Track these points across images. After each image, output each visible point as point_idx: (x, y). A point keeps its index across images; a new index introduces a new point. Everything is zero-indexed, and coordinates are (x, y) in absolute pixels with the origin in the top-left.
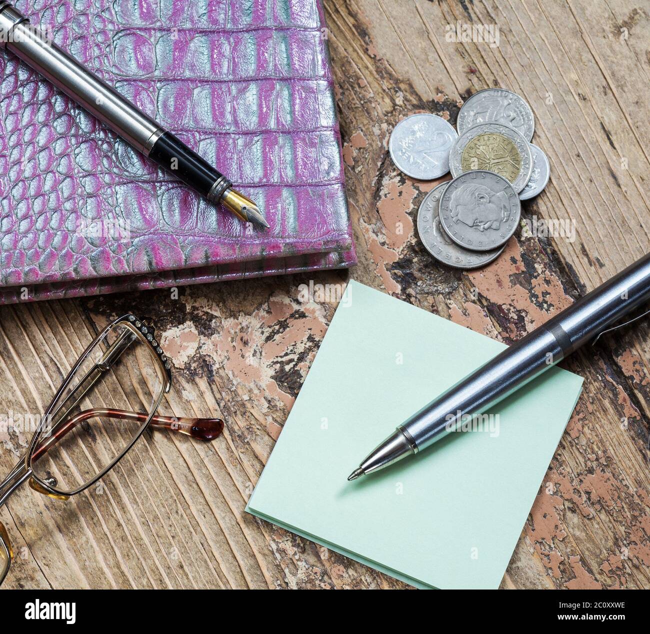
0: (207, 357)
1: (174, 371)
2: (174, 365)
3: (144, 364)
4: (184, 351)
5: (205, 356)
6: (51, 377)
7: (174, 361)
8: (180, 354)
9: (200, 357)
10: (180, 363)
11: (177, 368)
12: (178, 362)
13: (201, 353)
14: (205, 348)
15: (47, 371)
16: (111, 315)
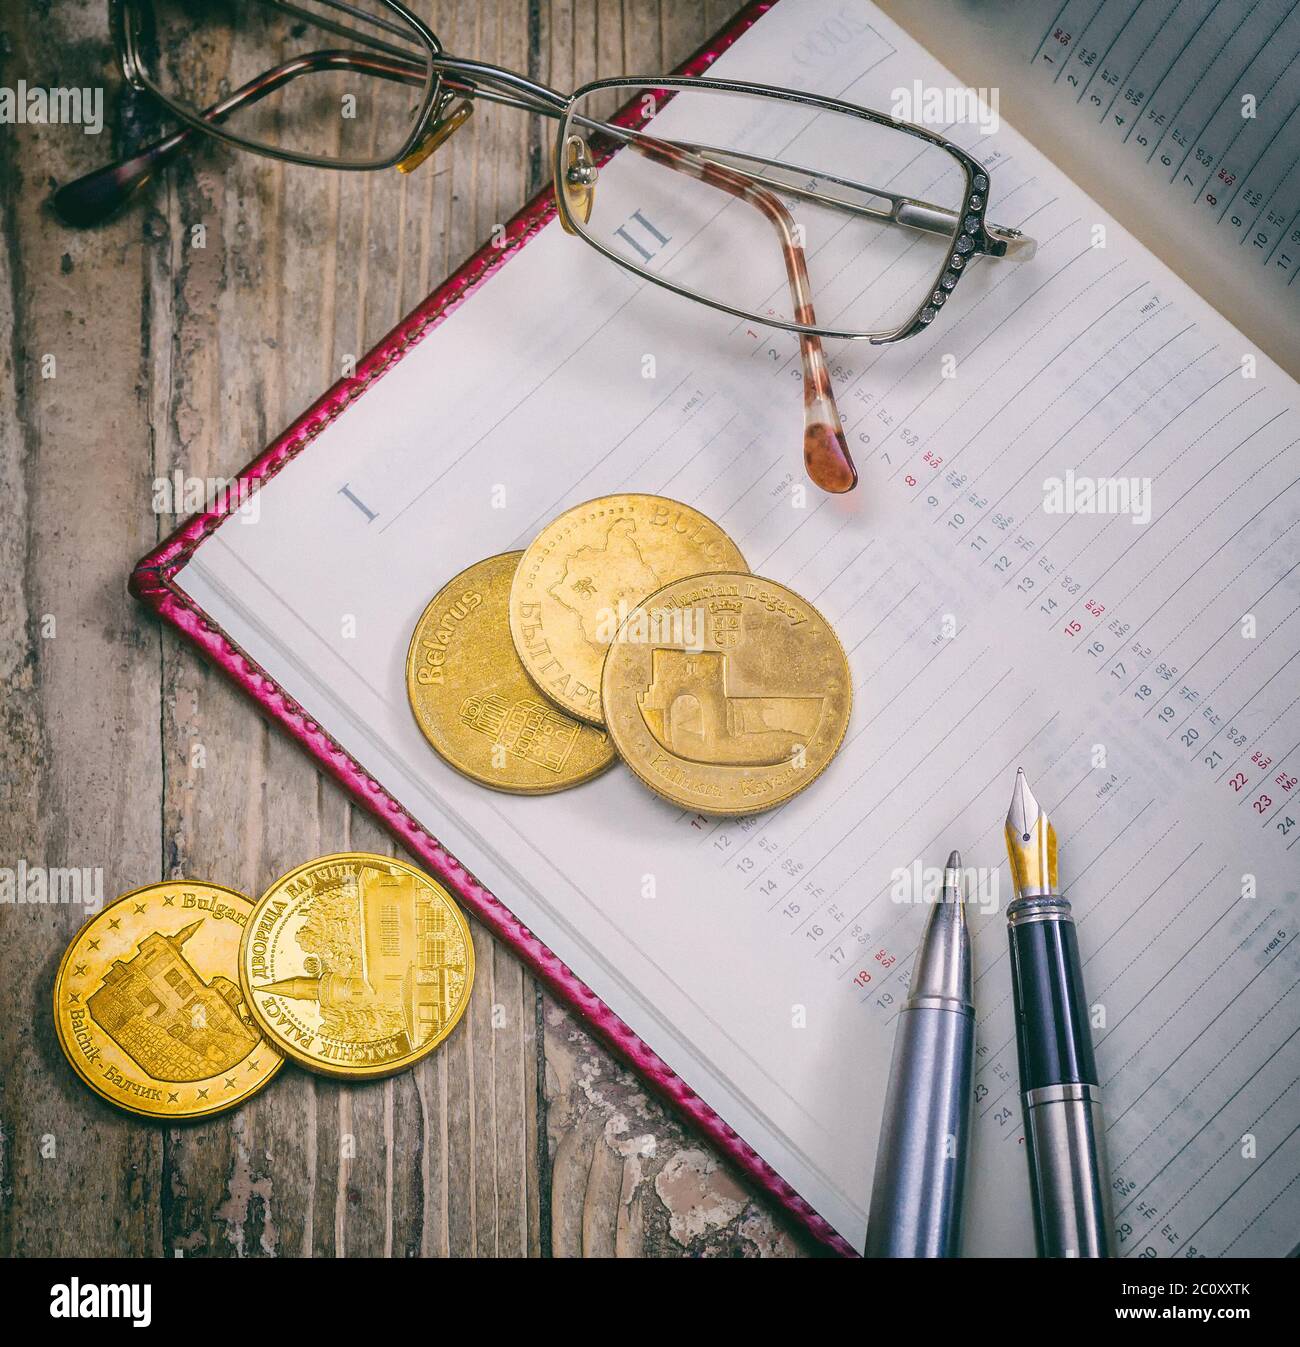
0: (748, 1245)
1: (663, 1242)
2: (669, 1229)
3: (598, 1196)
4: (705, 1210)
5: (745, 1241)
6: (397, 1130)
7: (673, 1222)
8: (695, 1212)
9: (732, 1240)
10: (684, 1232)
11: (672, 1240)
12: (681, 1227)
13: (740, 1233)
14: (752, 1224)
15: (396, 1116)
16: (587, 1060)
